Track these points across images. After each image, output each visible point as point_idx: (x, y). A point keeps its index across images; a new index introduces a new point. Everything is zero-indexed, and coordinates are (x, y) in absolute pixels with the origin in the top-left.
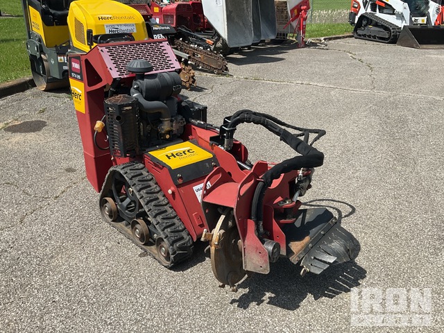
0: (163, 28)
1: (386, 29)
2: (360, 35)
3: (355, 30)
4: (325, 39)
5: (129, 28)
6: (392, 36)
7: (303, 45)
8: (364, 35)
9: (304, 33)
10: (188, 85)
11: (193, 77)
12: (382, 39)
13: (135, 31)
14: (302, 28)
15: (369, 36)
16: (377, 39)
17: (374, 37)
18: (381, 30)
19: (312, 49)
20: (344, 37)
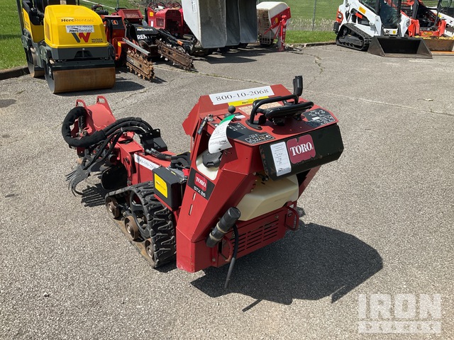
0: (146, 30)
1: (361, 38)
2: (341, 43)
3: (338, 38)
4: (307, 45)
5: (88, 29)
6: (365, 45)
7: (282, 49)
8: (344, 43)
9: (284, 38)
10: (149, 78)
11: (152, 71)
12: (357, 47)
13: (93, 31)
14: (282, 34)
15: (348, 44)
16: (353, 47)
17: (351, 45)
18: (357, 39)
19: (289, 53)
20: (327, 44)
